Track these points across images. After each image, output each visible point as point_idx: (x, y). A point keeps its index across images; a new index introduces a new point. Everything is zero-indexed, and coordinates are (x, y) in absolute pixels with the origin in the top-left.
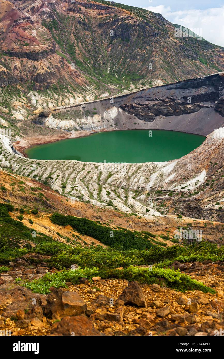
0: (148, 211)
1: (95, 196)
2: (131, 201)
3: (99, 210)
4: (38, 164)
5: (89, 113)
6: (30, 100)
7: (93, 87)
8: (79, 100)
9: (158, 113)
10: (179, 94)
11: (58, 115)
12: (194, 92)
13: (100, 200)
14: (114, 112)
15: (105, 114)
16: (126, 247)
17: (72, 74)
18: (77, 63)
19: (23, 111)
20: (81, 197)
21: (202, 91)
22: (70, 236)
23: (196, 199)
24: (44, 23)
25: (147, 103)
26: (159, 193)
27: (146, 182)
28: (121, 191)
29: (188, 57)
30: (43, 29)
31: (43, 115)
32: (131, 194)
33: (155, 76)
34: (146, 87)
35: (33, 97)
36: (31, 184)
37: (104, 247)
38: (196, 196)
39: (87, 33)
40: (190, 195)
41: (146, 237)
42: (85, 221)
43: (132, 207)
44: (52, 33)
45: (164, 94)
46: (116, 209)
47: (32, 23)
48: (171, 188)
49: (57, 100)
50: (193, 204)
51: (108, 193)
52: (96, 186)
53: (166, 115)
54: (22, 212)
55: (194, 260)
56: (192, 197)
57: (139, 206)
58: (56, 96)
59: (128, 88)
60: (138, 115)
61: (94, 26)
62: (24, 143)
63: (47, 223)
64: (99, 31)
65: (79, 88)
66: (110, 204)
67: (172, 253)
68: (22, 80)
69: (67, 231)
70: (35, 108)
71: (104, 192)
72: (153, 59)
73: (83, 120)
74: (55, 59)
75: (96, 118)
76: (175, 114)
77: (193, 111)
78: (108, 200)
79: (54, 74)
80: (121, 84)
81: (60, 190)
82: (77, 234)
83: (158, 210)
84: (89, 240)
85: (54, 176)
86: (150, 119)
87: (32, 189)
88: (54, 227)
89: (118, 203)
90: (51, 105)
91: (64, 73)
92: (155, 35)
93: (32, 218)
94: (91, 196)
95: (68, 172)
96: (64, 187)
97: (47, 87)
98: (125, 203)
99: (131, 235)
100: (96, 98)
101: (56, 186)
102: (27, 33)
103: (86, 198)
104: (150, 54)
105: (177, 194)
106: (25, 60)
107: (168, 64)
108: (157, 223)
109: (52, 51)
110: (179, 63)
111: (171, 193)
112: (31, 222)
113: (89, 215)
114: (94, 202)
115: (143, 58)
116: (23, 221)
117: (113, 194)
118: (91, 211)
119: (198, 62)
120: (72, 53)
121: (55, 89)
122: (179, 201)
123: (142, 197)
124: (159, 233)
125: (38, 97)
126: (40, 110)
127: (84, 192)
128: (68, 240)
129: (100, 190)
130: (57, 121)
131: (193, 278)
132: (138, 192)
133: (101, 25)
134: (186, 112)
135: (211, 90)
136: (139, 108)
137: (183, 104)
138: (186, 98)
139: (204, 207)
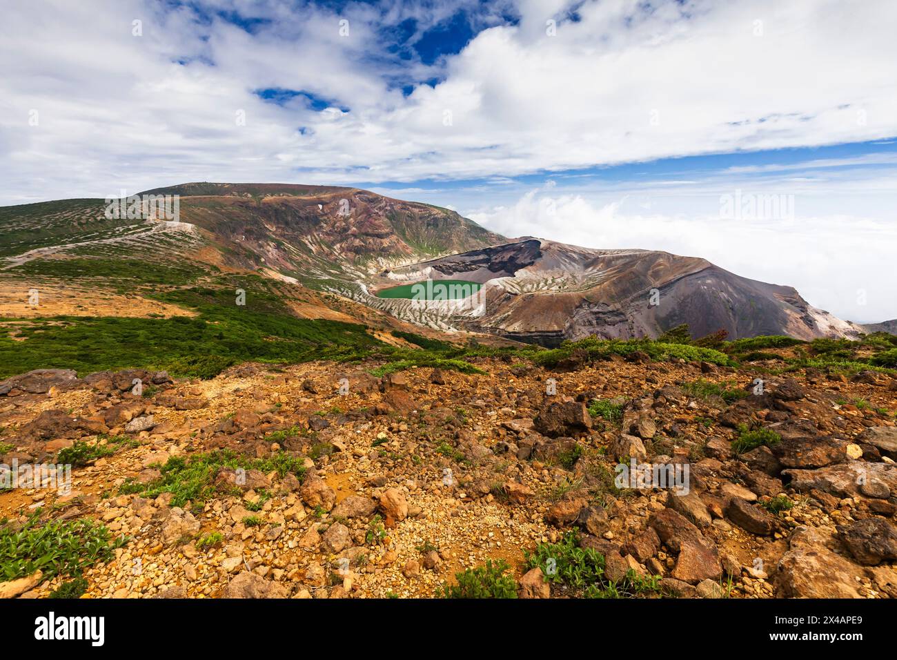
0: (449, 328)
1: (418, 320)
2: (439, 322)
3: (420, 328)
4: (384, 301)
5: (414, 270)
6: (378, 262)
7: (416, 255)
8: (408, 262)
9: (455, 270)
10: (468, 260)
11: (396, 272)
12: (476, 258)
13: (421, 322)
14: (429, 270)
15: (424, 271)
16: (436, 349)
17: (404, 247)
18: (407, 240)
19: (374, 269)
20: (409, 321)
21: (481, 257)
22: (403, 344)
23: (477, 321)
24: (387, 217)
25: (449, 264)
26: (456, 318)
27: (448, 312)
28: (433, 316)
29: (473, 237)
30: (386, 220)
31: (387, 272)
32: (439, 318)
33: (453, 249)
34: (448, 255)
35: (380, 261)
36: (379, 313)
37: (422, 349)
38: (477, 320)
39: (413, 222)
40: (474, 318)
41: (448, 344)
42: (412, 335)
43: (440, 326)
44: (392, 223)
45: (458, 259)
46: (431, 327)
47: (380, 216)
48: (463, 315)
49: (395, 262)
50: (476, 324)
51: (426, 318)
52: (418, 314)
53: (460, 272)
54: (374, 329)
55: (476, 355)
56: (476, 320)
57: (444, 325)
58: (394, 260)
59: (437, 255)
60: (443, 272)
61: (417, 218)
62: (375, 288)
63: (389, 336)
64: (420, 222)
65: (408, 256)
66: (427, 324)
67: (462, 352)
68: (374, 250)
69: (401, 341)
70: (382, 268)
71: (423, 318)
72: (452, 238)
73: (411, 274)
74: (394, 238)
75: (419, 273)
76: (466, 271)
77: (476, 269)
78: (426, 322)
79: (393, 247)
80: (433, 252)
81: (397, 316)
82: (407, 342)
83: (455, 328)
84: (414, 346)
85: (393, 308)
86: (451, 274)
87: (380, 316)
88: (393, 339)
89: (432, 324)
90: (391, 265)
91: (399, 246)
92: (453, 224)
93: (380, 333)
94: (416, 320)
95: (402, 305)
96: (399, 314)
97: (389, 255)
98: (436, 324)
99: (439, 343)
100: (418, 261)
101: (395, 314)
102: (377, 222)
103: (412, 321)
104: (450, 235)
105: (466, 318)
106: (376, 238)
107: (460, 241)
108: (454, 336)
109: (392, 233)
110: (467, 241)
111: (463, 318)
112: (379, 335)
113: (414, 331)
114: (417, 323)
115: (446, 237)
116: (375, 335)
117: (428, 319)
118: (415, 329)
119: (478, 240)
120: (404, 235)
121: (394, 256)
122: (468, 322)
123: (446, 320)
124: (456, 341)
125: (384, 261)
126: (384, 268)
127: (411, 317)
128: (402, 346)
129: (421, 316)
130: (395, 275)
131: (476, 366)
132: (443, 317)
133: (421, 218)
134: (472, 270)
135: (486, 257)
136: (444, 267)
137: (470, 265)
138: (472, 262)
139: (482, 326)
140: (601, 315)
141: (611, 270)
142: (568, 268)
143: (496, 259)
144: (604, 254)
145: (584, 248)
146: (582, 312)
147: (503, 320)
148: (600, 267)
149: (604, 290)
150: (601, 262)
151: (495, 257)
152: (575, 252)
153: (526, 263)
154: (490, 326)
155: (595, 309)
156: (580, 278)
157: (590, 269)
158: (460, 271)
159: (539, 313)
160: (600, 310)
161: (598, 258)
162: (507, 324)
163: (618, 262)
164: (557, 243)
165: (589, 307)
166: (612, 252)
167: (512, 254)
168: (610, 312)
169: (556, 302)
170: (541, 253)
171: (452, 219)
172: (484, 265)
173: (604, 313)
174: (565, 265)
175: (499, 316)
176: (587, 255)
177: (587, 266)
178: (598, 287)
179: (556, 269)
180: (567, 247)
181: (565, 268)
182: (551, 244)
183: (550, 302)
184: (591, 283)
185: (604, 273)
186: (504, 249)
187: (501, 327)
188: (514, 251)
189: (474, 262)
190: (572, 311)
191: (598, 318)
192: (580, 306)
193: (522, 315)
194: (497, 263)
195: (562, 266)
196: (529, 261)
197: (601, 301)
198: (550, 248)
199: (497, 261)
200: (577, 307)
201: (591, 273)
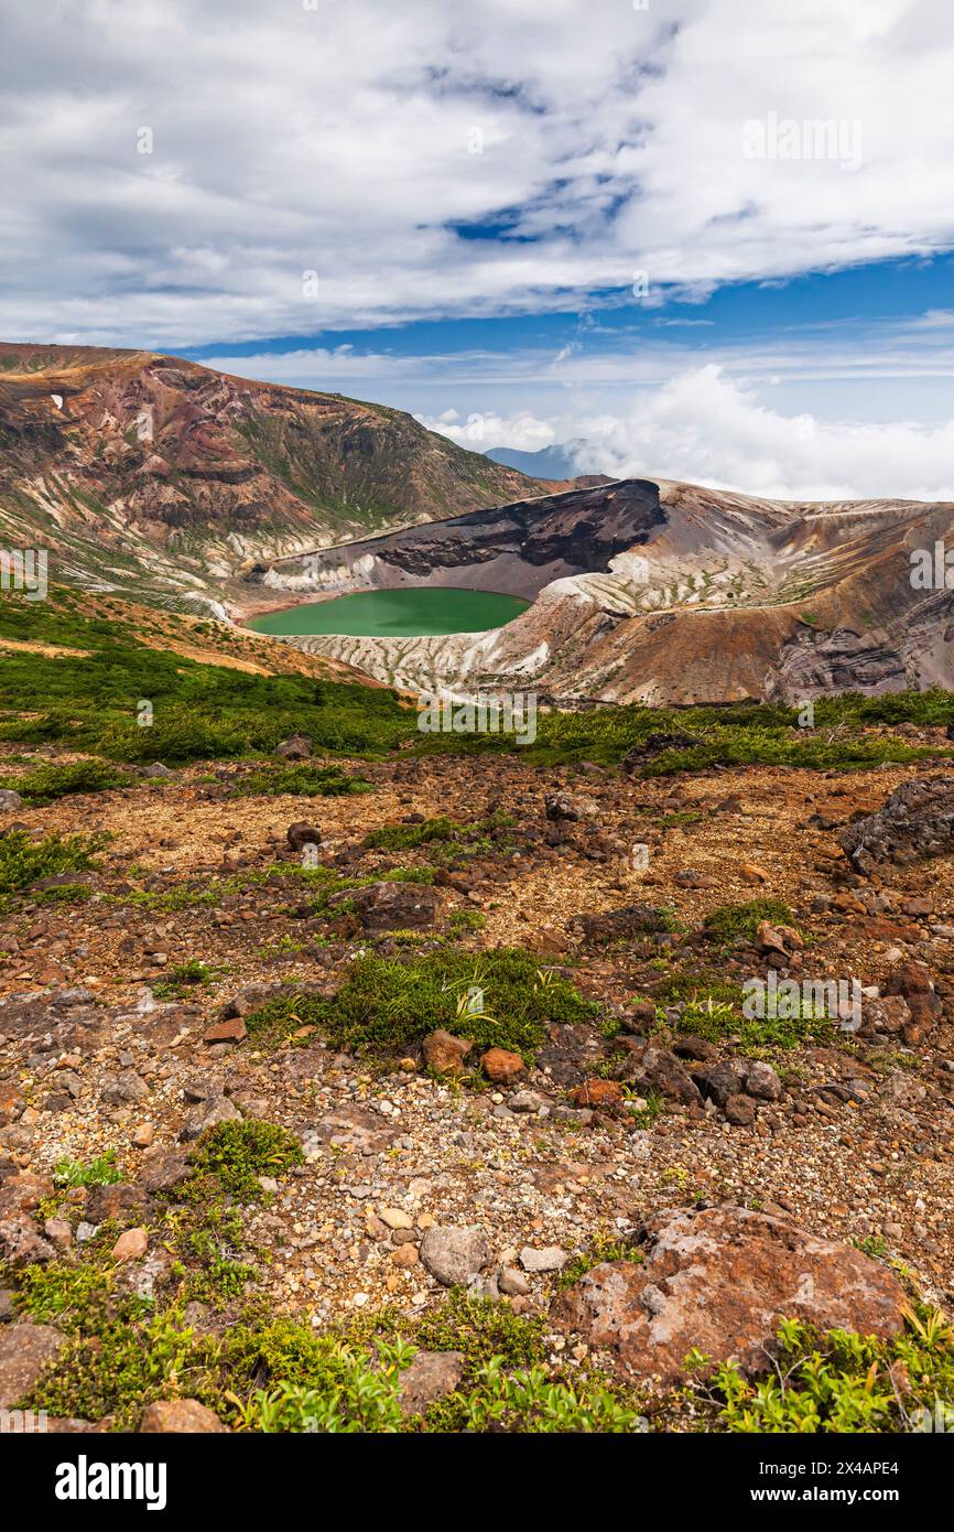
5: (331, 564)
6: (232, 546)
7: (326, 525)
8: (309, 545)
9: (437, 562)
10: (468, 534)
11: (282, 569)
12: (487, 530)
14: (368, 563)
15: (355, 566)
18: (297, 489)
19: (224, 563)
21: (501, 527)
23: (540, 686)
24: (235, 427)
25: (419, 547)
26: (483, 678)
27: (459, 664)
29: (463, 478)
31: (259, 570)
33: (419, 508)
34: (409, 524)
35: (236, 543)
38: (540, 681)
39: (306, 442)
40: (531, 679)
45: (443, 533)
47: (219, 425)
48: (499, 671)
49: (274, 546)
50: (538, 694)
51: (405, 683)
52: (384, 672)
53: (449, 565)
56: (536, 683)
58: (272, 539)
59: (380, 527)
60: (406, 566)
61: (315, 431)
64: (324, 440)
65: (306, 528)
68: (215, 516)
70: (243, 559)
72: (413, 482)
73: (323, 576)
75: (343, 572)
76: (464, 563)
77: (490, 558)
79: (264, 505)
80: (368, 522)
86: (425, 572)
90: (267, 554)
91: (279, 504)
92: (412, 445)
100: (334, 541)
105: (511, 679)
106: (216, 483)
107: (435, 488)
109: (258, 470)
110: (450, 488)
111: (502, 678)
115: (396, 479)
119: (477, 486)
120: (287, 474)
121: (269, 529)
122: (516, 689)
125: (244, 542)
126: (251, 561)
130: (282, 578)
133: (324, 430)
134: (478, 560)
135: (514, 526)
136: (407, 556)
137: (473, 548)
138: (478, 539)
139: (557, 696)
140: (843, 660)
141: (841, 552)
142: (733, 549)
143: (542, 530)
144: (811, 512)
145: (760, 500)
146: (798, 653)
147: (608, 680)
148: (811, 544)
149: (843, 597)
150: (813, 533)
151: (537, 526)
152: (741, 510)
153: (626, 537)
154: (576, 696)
155: (828, 646)
156: (769, 571)
157: (789, 549)
158: (451, 565)
159: (696, 659)
160: (841, 647)
161: (804, 522)
162: (620, 688)
163: (852, 531)
164: (696, 488)
165: (813, 640)
166: (830, 508)
167: (582, 516)
168: (864, 651)
169: (735, 630)
170: (662, 512)
171: (405, 434)
172: (511, 547)
173: (850, 655)
174: (725, 541)
175: (593, 671)
176: (771, 516)
177: (778, 543)
178: (828, 591)
179: (707, 552)
180: (720, 497)
181: (728, 550)
182: (682, 489)
183: (719, 631)
184: (801, 582)
185: (824, 558)
186: (560, 504)
187: (607, 697)
188: (587, 509)
189: (483, 541)
190: (776, 651)
191: (836, 668)
192: (792, 640)
193: (653, 666)
194: (544, 543)
195: (720, 545)
196: (635, 534)
197: (841, 626)
198: (681, 499)
199: (545, 536)
200: (786, 642)
201: (792, 558)
